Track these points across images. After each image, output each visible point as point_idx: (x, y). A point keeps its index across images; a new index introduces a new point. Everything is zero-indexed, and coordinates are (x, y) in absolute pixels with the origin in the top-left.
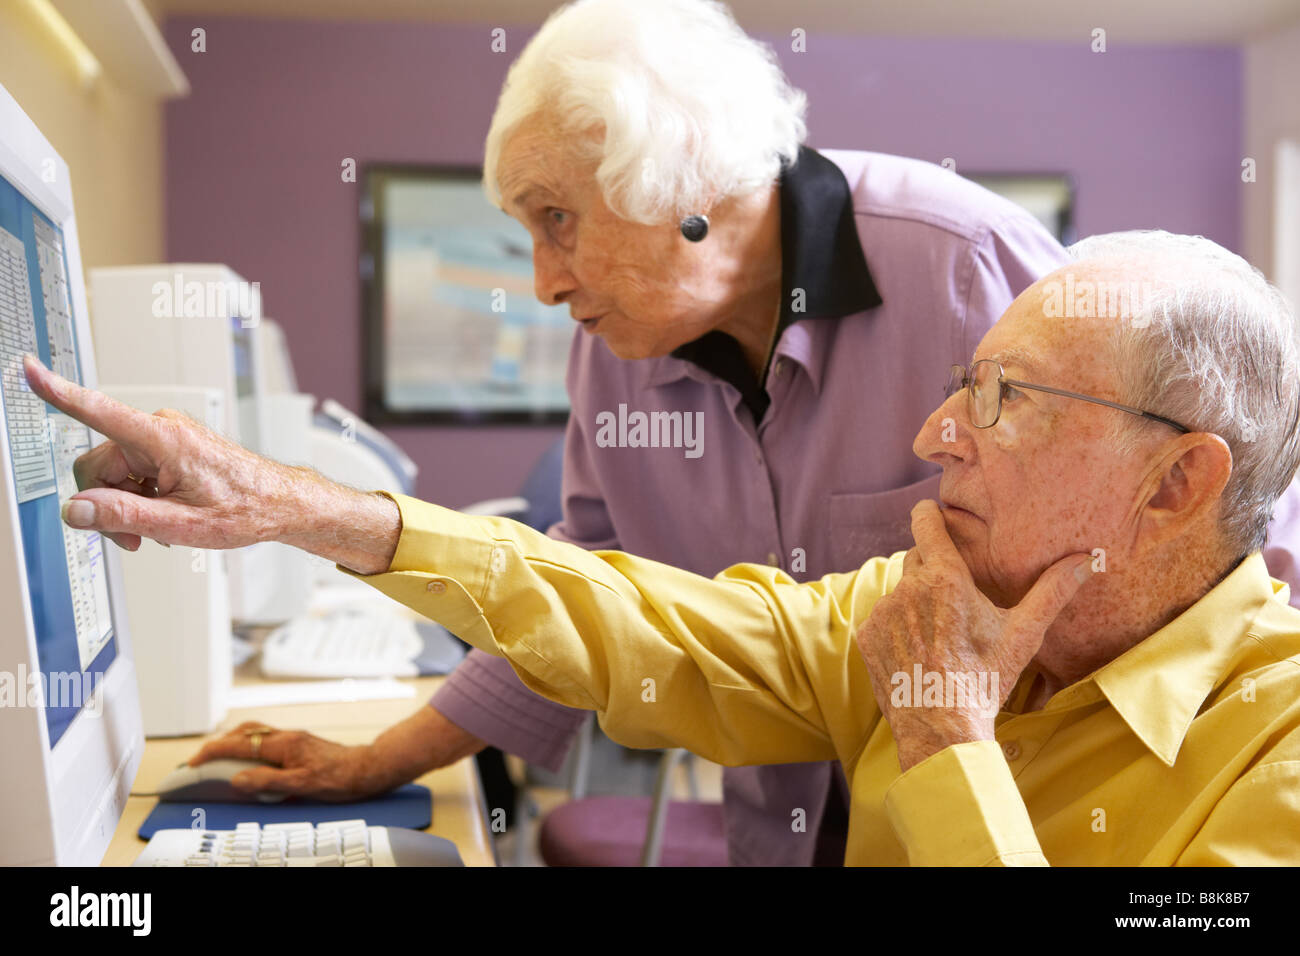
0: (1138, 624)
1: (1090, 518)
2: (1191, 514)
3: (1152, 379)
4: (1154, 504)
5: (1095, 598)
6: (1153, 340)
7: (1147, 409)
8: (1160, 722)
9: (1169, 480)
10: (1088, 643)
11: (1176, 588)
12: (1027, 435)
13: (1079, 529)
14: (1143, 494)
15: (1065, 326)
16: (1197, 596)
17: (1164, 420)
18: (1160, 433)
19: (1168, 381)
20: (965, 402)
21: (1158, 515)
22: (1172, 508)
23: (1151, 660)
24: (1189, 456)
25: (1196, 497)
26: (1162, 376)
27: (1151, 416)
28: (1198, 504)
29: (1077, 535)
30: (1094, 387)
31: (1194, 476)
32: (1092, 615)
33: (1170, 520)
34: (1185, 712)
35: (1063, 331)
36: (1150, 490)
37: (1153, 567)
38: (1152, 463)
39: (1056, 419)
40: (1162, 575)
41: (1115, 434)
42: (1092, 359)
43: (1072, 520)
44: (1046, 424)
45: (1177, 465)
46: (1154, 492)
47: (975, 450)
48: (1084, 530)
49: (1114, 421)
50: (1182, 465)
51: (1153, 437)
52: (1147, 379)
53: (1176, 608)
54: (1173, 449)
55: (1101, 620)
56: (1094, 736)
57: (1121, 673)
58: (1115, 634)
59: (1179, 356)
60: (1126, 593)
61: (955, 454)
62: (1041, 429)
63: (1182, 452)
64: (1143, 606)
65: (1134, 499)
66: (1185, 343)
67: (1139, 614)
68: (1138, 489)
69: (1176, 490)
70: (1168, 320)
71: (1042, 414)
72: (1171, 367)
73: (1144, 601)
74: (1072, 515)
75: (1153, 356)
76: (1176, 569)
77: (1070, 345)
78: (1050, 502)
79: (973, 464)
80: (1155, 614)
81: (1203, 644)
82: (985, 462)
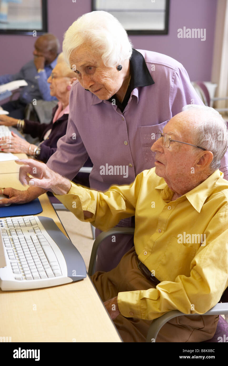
0: (194, 184)
1: (186, 166)
2: (205, 166)
3: (199, 140)
4: (198, 164)
5: (186, 180)
6: (200, 133)
7: (198, 146)
8: (198, 204)
9: (201, 159)
10: (185, 188)
11: (201, 178)
12: (174, 149)
13: (184, 168)
14: (196, 162)
15: (183, 128)
16: (206, 179)
17: (201, 148)
18: (200, 150)
19: (202, 141)
20: (162, 140)
21: (199, 166)
22: (201, 164)
23: (196, 191)
24: (205, 155)
25: (206, 163)
26: (201, 140)
27: (198, 147)
28: (206, 164)
29: (183, 169)
30: (188, 141)
31: (206, 159)
32: (185, 183)
33: (201, 167)
34: (202, 202)
35: (182, 129)
36: (197, 161)
37: (197, 175)
38: (198, 156)
39: (180, 147)
40: (199, 176)
41: (191, 150)
42: (188, 135)
43: (182, 166)
44: (178, 148)
45: (203, 156)
46: (198, 162)
47: (163, 150)
48: (185, 168)
49: (191, 148)
50: (204, 157)
51: (199, 151)
52: (198, 140)
53: (202, 181)
54: (202, 153)
55: (187, 183)
56: (184, 206)
57: (190, 194)
58: (190, 186)
59: (205, 136)
60: (192, 179)
61: (159, 151)
62: (177, 148)
63: (204, 154)
64: (195, 181)
65: (194, 162)
66: (206, 133)
67: (194, 183)
68: (195, 161)
69: (202, 161)
70: (203, 128)
71: (177, 146)
72: (203, 138)
73: (195, 180)
74: (182, 165)
75: (200, 136)
76: (202, 175)
77: (184, 132)
78: (178, 163)
79: (163, 153)
80: (198, 183)
81: (206, 187)
82: (166, 153)
